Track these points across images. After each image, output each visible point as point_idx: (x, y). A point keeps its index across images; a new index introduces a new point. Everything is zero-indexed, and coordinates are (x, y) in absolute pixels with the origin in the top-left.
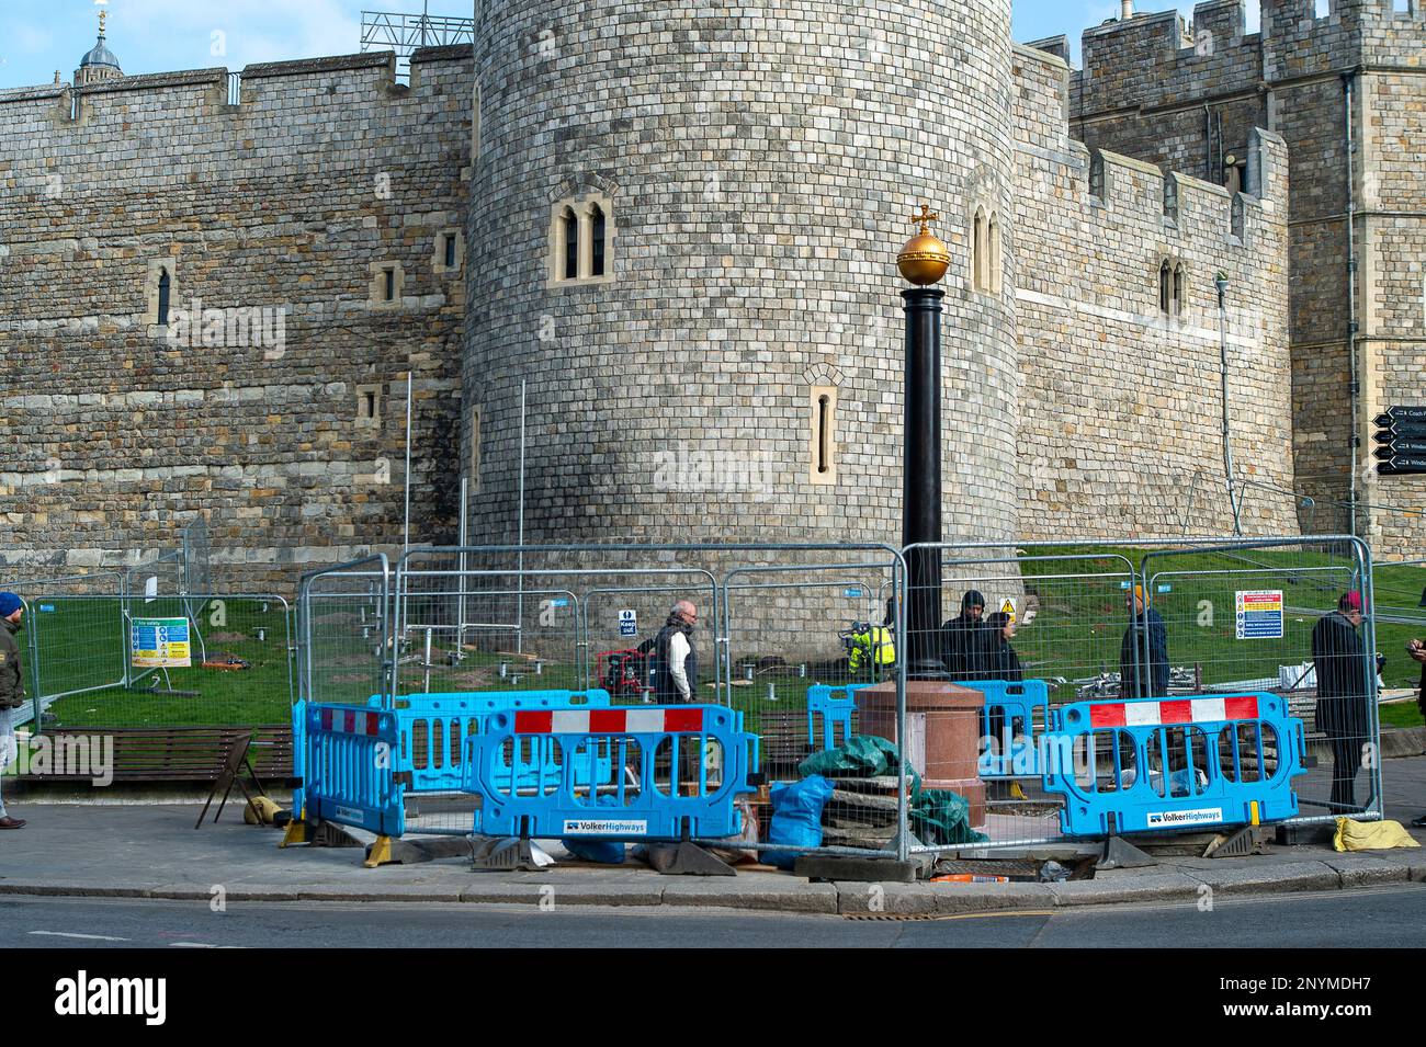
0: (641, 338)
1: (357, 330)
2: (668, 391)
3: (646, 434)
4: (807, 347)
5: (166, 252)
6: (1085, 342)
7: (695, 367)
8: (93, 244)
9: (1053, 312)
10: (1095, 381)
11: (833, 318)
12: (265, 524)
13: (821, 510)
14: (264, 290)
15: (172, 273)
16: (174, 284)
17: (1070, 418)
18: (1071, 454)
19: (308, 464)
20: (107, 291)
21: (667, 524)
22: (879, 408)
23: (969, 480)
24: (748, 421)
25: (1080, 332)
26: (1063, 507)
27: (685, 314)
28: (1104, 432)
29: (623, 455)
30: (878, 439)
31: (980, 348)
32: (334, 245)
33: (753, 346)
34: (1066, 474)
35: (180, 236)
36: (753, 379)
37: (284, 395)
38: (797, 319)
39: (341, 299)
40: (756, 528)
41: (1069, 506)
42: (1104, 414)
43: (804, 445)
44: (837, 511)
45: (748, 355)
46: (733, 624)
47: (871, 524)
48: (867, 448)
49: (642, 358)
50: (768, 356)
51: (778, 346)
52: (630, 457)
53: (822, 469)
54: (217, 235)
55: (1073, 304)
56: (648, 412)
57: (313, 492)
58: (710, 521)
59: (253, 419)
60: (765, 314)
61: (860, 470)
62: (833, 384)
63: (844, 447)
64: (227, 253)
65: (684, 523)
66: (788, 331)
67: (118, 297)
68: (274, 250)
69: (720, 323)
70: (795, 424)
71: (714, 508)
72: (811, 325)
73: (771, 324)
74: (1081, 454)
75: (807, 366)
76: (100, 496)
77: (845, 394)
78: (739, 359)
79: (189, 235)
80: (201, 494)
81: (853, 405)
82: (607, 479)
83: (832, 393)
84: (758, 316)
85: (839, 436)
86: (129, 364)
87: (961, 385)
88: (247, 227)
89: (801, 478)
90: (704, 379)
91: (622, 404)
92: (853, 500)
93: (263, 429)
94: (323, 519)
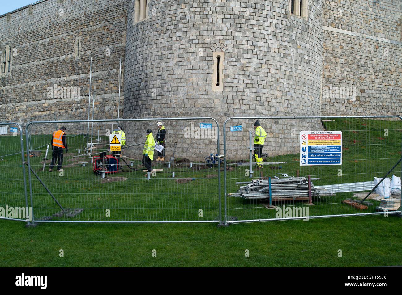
0: (155, 39)
1: (119, 52)
2: (162, 57)
3: (155, 74)
4: (212, 37)
5: (79, 35)
6: (369, 49)
7: (171, 48)
8: (65, 35)
9: (356, 38)
10: (374, 62)
11: (223, 25)
12: (97, 112)
13: (216, 101)
14: (99, 43)
15: (80, 41)
16: (80, 44)
17: (363, 75)
18: (363, 88)
19: (107, 94)
20: (67, 48)
21: (161, 107)
22: (242, 60)
23: (287, 90)
24: (189, 67)
25: (367, 45)
26: (358, 106)
27: (168, 28)
28: (376, 80)
29: (149, 82)
30: (242, 73)
31: (294, 38)
32: (114, 28)
33: (191, 38)
34: (360, 94)
35: (82, 30)
36: (191, 50)
37: (102, 74)
38: (208, 26)
39: (116, 44)
40: (191, 109)
41: (360, 105)
42: (377, 74)
43: (210, 75)
44: (223, 101)
45: (189, 41)
46: (179, 145)
47: (238, 106)
48: (237, 76)
49: (155, 46)
50: (197, 41)
51: (201, 37)
52: (151, 83)
53: (218, 85)
54: (89, 29)
55: (365, 35)
56: (156, 66)
57: (108, 102)
58: (175, 106)
59: (95, 82)
60: (196, 25)
61: (234, 85)
62: (223, 51)
63: (227, 76)
64: (91, 34)
65: (166, 107)
66: (205, 31)
67: (69, 49)
68: (101, 31)
69: (180, 30)
70: (207, 67)
71: (176, 101)
72: (214, 28)
73: (198, 29)
74: (367, 87)
75: (212, 44)
76: (64, 106)
77: (228, 55)
78: (186, 43)
79: (83, 30)
80: (84, 104)
81: (231, 59)
82: (145, 91)
83: (222, 55)
84: (194, 26)
85: (225, 72)
86: (70, 68)
87: (283, 52)
88: (96, 25)
89: (208, 88)
90: (174, 52)
91: (149, 63)
92: (230, 97)
93: (97, 84)
94: (110, 111)
